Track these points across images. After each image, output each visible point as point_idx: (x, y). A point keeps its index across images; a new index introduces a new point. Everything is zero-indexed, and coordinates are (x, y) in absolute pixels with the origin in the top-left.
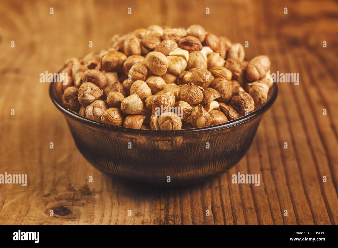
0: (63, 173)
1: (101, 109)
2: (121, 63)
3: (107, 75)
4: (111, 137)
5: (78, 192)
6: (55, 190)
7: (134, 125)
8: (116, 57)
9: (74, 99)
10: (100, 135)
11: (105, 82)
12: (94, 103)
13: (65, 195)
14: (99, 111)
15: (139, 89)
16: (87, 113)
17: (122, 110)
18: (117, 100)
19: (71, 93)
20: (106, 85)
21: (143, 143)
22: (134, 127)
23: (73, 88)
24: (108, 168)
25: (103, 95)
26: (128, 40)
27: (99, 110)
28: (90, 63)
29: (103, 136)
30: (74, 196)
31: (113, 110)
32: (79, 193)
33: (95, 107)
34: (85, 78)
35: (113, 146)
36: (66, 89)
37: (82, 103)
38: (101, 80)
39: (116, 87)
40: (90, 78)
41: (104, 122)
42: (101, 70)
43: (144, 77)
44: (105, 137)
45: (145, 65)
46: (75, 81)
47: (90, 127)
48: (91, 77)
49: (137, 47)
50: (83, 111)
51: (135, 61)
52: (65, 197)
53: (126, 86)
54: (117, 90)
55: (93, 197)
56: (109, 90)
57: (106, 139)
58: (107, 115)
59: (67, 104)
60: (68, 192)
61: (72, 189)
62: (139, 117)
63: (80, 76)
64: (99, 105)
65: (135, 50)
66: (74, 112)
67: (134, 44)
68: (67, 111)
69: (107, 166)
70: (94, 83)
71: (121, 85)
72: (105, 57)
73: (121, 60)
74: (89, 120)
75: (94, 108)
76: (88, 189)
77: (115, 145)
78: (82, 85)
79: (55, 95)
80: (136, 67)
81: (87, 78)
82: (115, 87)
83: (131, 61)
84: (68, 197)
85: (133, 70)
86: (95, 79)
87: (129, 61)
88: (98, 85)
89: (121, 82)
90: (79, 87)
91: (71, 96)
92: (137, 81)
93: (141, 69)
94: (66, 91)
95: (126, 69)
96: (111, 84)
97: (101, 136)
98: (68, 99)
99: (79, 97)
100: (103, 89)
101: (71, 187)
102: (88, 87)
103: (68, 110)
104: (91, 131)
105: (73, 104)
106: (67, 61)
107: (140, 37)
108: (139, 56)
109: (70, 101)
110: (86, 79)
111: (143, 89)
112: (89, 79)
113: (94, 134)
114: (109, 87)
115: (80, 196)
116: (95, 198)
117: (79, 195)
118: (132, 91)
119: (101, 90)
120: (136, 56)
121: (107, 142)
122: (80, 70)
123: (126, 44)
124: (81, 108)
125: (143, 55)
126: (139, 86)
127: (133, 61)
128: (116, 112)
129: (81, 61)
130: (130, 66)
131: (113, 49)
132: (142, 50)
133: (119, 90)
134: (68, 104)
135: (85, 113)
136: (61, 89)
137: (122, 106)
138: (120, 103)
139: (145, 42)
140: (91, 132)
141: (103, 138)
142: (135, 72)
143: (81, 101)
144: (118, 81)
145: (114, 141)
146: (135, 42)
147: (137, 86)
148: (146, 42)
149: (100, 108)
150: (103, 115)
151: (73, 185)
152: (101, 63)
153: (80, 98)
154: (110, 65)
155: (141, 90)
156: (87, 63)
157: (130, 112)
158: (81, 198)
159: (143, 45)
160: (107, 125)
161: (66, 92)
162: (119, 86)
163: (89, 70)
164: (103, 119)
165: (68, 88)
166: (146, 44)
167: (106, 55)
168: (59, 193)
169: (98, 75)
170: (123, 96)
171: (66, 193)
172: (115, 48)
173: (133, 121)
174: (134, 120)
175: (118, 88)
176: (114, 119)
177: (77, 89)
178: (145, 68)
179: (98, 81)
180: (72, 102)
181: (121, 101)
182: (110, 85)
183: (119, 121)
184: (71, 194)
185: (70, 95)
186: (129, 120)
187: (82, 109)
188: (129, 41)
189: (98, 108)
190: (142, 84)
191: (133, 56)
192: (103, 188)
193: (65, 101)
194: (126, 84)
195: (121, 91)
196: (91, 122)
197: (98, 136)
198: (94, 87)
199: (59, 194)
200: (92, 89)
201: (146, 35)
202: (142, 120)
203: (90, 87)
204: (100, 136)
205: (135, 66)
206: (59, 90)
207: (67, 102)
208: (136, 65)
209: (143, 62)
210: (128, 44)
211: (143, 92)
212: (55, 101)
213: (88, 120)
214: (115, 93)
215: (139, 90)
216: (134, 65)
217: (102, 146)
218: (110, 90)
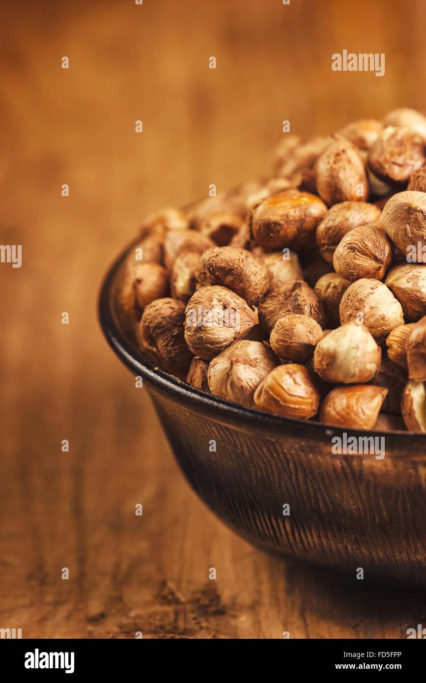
0: (143, 545)
1: (255, 366)
2: (308, 224)
3: (269, 260)
4: (284, 453)
5: (189, 607)
6: (120, 599)
7: (353, 416)
8: (293, 207)
9: (172, 337)
10: (253, 445)
11: (264, 283)
12: (232, 349)
13: (150, 616)
14: (247, 375)
15: (365, 305)
16: (212, 379)
17: (318, 369)
18: (302, 341)
19: (164, 317)
20: (268, 293)
21: (382, 470)
22: (355, 423)
23: (169, 303)
24: (276, 537)
25: (258, 323)
26: (328, 157)
27: (247, 370)
28: (216, 223)
29: (261, 448)
30: (176, 620)
31: (291, 372)
32: (192, 612)
33: (237, 361)
34: (205, 273)
35: (290, 478)
36: (149, 306)
37: (195, 348)
38: (252, 278)
39: (296, 300)
40: (217, 274)
41: (264, 408)
42: (248, 247)
43: (380, 268)
44: (265, 452)
45: (382, 232)
46: (175, 280)
47: (220, 423)
48: (221, 269)
49: (357, 178)
50: (199, 372)
51: (351, 221)
52: (151, 624)
53: (327, 295)
54: (298, 309)
55: (233, 622)
56: (276, 308)
57: (270, 458)
58: (272, 388)
59: (152, 352)
60: (159, 608)
61: (170, 597)
62: (369, 390)
63: (187, 265)
64: (247, 355)
65: (351, 185)
66: (173, 377)
67: (348, 168)
68: (152, 374)
69: (272, 533)
70: (230, 287)
71: (311, 291)
72: (260, 209)
73: (310, 216)
74: (218, 401)
75: (232, 364)
76: (217, 598)
77: (297, 475)
78: (196, 295)
79: (116, 321)
80: (357, 240)
81: (209, 271)
82: (292, 298)
83: (339, 220)
84: (157, 623)
85: (346, 248)
86: (233, 274)
87: (334, 220)
88: (242, 293)
89: (312, 283)
90: (186, 299)
91: (163, 327)
92: (361, 281)
93: (370, 245)
94: (149, 311)
95: (324, 245)
96: (282, 289)
97: (255, 448)
98: (154, 335)
99: (186, 332)
100: (257, 306)
101: (166, 592)
102: (214, 300)
103: (155, 372)
104: (224, 433)
105: (169, 352)
106: (149, 219)
107: (361, 144)
108: (364, 205)
109: (161, 343)
110: (208, 274)
111: (380, 306)
112: (217, 277)
113: (235, 442)
114: (276, 299)
115: (195, 619)
116: (237, 627)
117: (191, 616)
118: (344, 310)
119: (253, 310)
120: (355, 205)
121: (274, 466)
122: (188, 247)
123: (323, 167)
124: (194, 363)
125: (374, 198)
126: (366, 297)
127: (347, 219)
128: (299, 377)
129: (190, 216)
130: (336, 235)
131: (282, 183)
132: (370, 186)
133: (307, 309)
134: (155, 350)
135: (207, 380)
136: (132, 303)
137: (316, 359)
138: (310, 348)
139: (378, 162)
140: (226, 435)
141: (261, 453)
142: (353, 254)
143: (194, 343)
144: (302, 282)
145: (294, 462)
146: (349, 162)
147: (359, 297)
148: (381, 159)
149: (251, 365)
150: (260, 386)
151: (171, 585)
152: (251, 225)
153: (189, 334)
154: (278, 232)
155: (372, 308)
156: (208, 226)
157: (341, 377)
158: (197, 627)
159: (373, 170)
160: (273, 417)
161: (150, 315)
162: (305, 296)
163: (217, 250)
164: (262, 399)
165: (154, 303)
166: (382, 167)
167: (266, 202)
168: (131, 610)
169: (241, 265)
170: (318, 326)
171: (151, 609)
172: (289, 178)
173: (350, 403)
174: (353, 402)
175: (303, 303)
176: (294, 399)
177: (183, 306)
178: (382, 241)
179: (241, 281)
180: (167, 345)
181: (314, 344)
182: (279, 294)
183: (308, 404)
184: (166, 614)
185: (160, 323)
186: (339, 402)
187: (196, 366)
188: (332, 160)
189: (245, 364)
190: (374, 291)
191: (346, 203)
192: (259, 592)
193: (147, 341)
194: (324, 288)
195: (313, 310)
196: (225, 407)
197: (245, 448)
198: (232, 301)
199: (133, 614)
200: (225, 307)
201: (380, 141)
202: (377, 402)
203: (220, 301)
204: (252, 449)
205: (353, 235)
206: (126, 308)
207: (150, 345)
208: (356, 231)
209: (374, 222)
210: (328, 167)
211: (378, 314)
212: (114, 340)
213: (215, 404)
214: (295, 320)
215: (367, 310)
216: (351, 232)
217: (259, 475)
218: (278, 309)
